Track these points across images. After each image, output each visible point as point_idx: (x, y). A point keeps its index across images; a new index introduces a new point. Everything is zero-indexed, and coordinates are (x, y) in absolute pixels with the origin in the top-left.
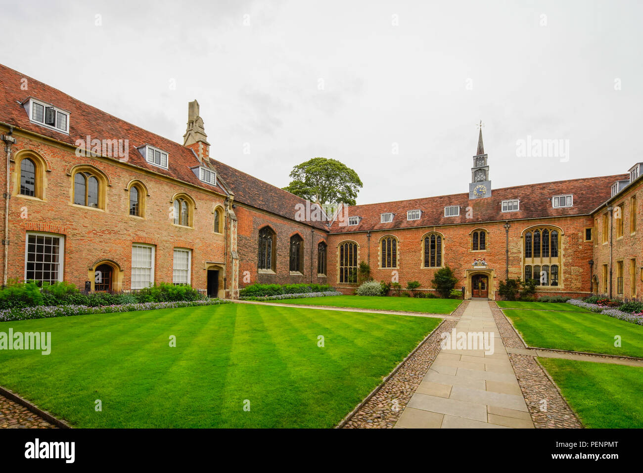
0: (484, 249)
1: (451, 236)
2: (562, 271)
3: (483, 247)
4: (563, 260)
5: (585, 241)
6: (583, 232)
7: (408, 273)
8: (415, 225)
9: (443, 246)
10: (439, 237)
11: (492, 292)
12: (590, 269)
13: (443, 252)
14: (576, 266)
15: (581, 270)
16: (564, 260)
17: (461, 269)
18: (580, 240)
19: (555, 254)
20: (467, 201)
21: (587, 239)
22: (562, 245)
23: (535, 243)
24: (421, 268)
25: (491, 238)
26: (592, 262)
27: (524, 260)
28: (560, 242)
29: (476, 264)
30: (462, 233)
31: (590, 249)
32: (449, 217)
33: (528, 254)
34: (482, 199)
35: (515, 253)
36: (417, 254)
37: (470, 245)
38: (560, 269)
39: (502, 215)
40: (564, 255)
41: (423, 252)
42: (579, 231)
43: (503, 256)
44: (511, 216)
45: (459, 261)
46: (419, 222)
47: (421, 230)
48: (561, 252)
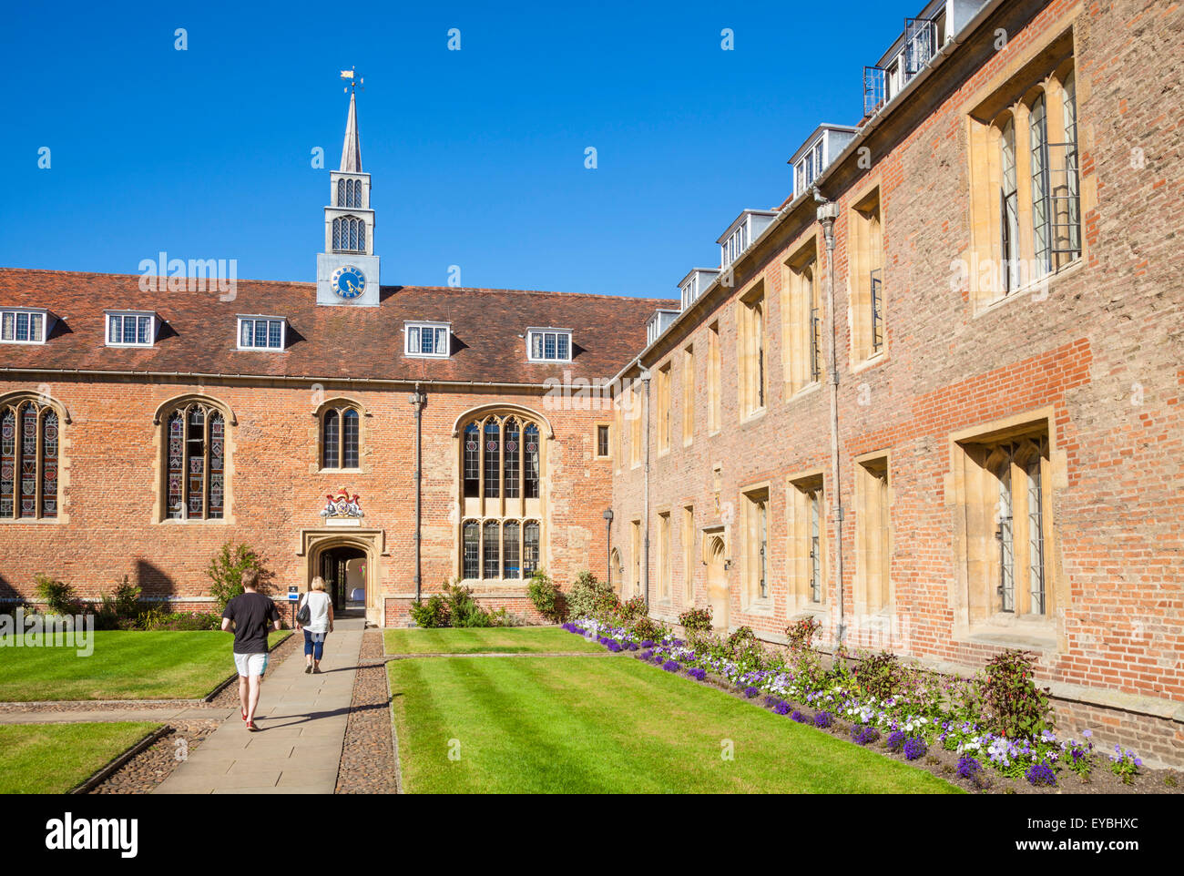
0: (356, 465)
1: (255, 417)
2: (549, 539)
3: (351, 459)
4: (551, 507)
5: (595, 459)
6: (592, 435)
7: (102, 540)
8: (135, 364)
9: (230, 447)
10: (216, 416)
11: (376, 602)
12: (606, 533)
13: (230, 469)
14: (578, 524)
15: (589, 536)
16: (553, 508)
17: (286, 526)
18: (587, 455)
19: (531, 490)
20: (311, 310)
21: (600, 454)
22: (548, 464)
23: (486, 456)
24: (152, 523)
25: (376, 432)
26: (610, 515)
27: (462, 503)
28: (545, 457)
29: (332, 513)
30: (291, 408)
31: (605, 481)
32: (252, 353)
33: (470, 489)
34: (354, 309)
35: (439, 483)
36: (140, 470)
37: (314, 450)
38: (545, 533)
39: (406, 366)
40: (553, 494)
41: (157, 464)
42: (584, 430)
43: (408, 491)
44: (429, 369)
45: (282, 500)
46: (148, 357)
47: (154, 388)
48: (545, 485)
